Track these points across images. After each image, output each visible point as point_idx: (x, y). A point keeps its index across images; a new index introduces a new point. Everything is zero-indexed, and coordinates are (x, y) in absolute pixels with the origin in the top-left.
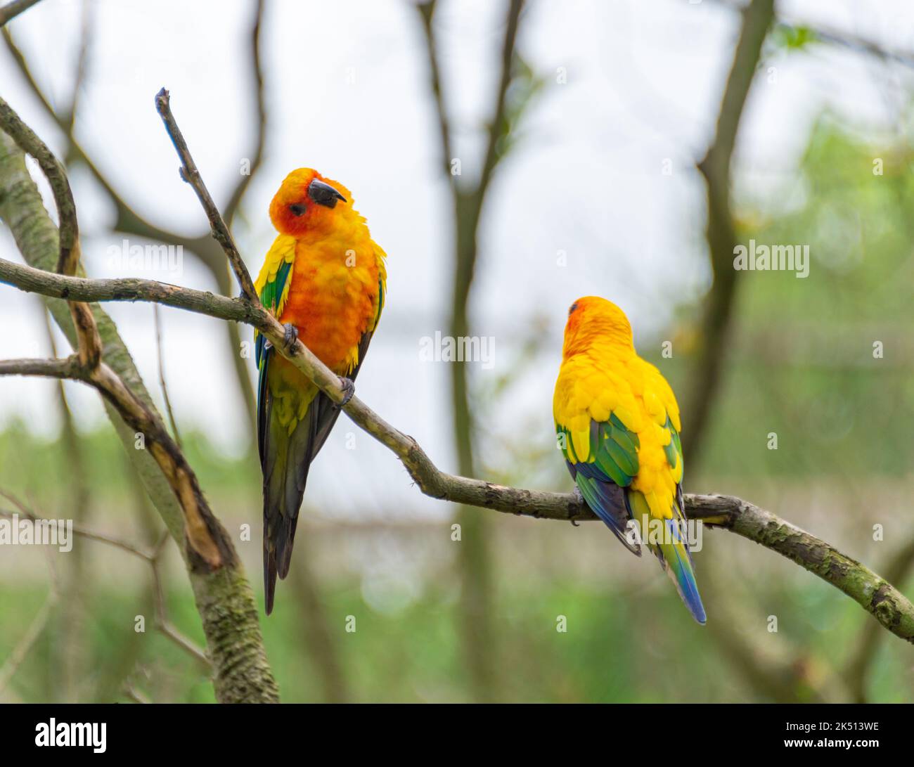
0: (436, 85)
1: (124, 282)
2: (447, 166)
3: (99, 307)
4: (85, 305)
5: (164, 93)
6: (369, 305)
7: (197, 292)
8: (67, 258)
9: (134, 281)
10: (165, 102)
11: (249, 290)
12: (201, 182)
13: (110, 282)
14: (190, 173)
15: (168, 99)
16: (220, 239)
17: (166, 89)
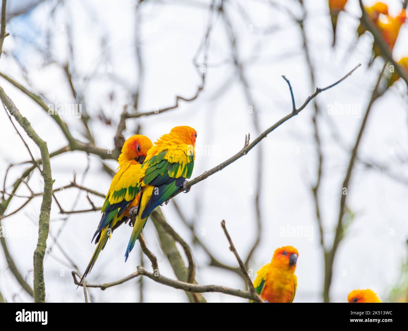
0: (318, 214)
1: (210, 286)
2: (322, 242)
3: (201, 295)
4: (197, 294)
5: (224, 221)
6: (290, 295)
7: (235, 290)
8: (191, 278)
9: (213, 286)
10: (224, 224)
11: (253, 289)
12: (236, 252)
13: (205, 286)
14: (232, 249)
15: (225, 223)
16: (243, 271)
17: (224, 220)
